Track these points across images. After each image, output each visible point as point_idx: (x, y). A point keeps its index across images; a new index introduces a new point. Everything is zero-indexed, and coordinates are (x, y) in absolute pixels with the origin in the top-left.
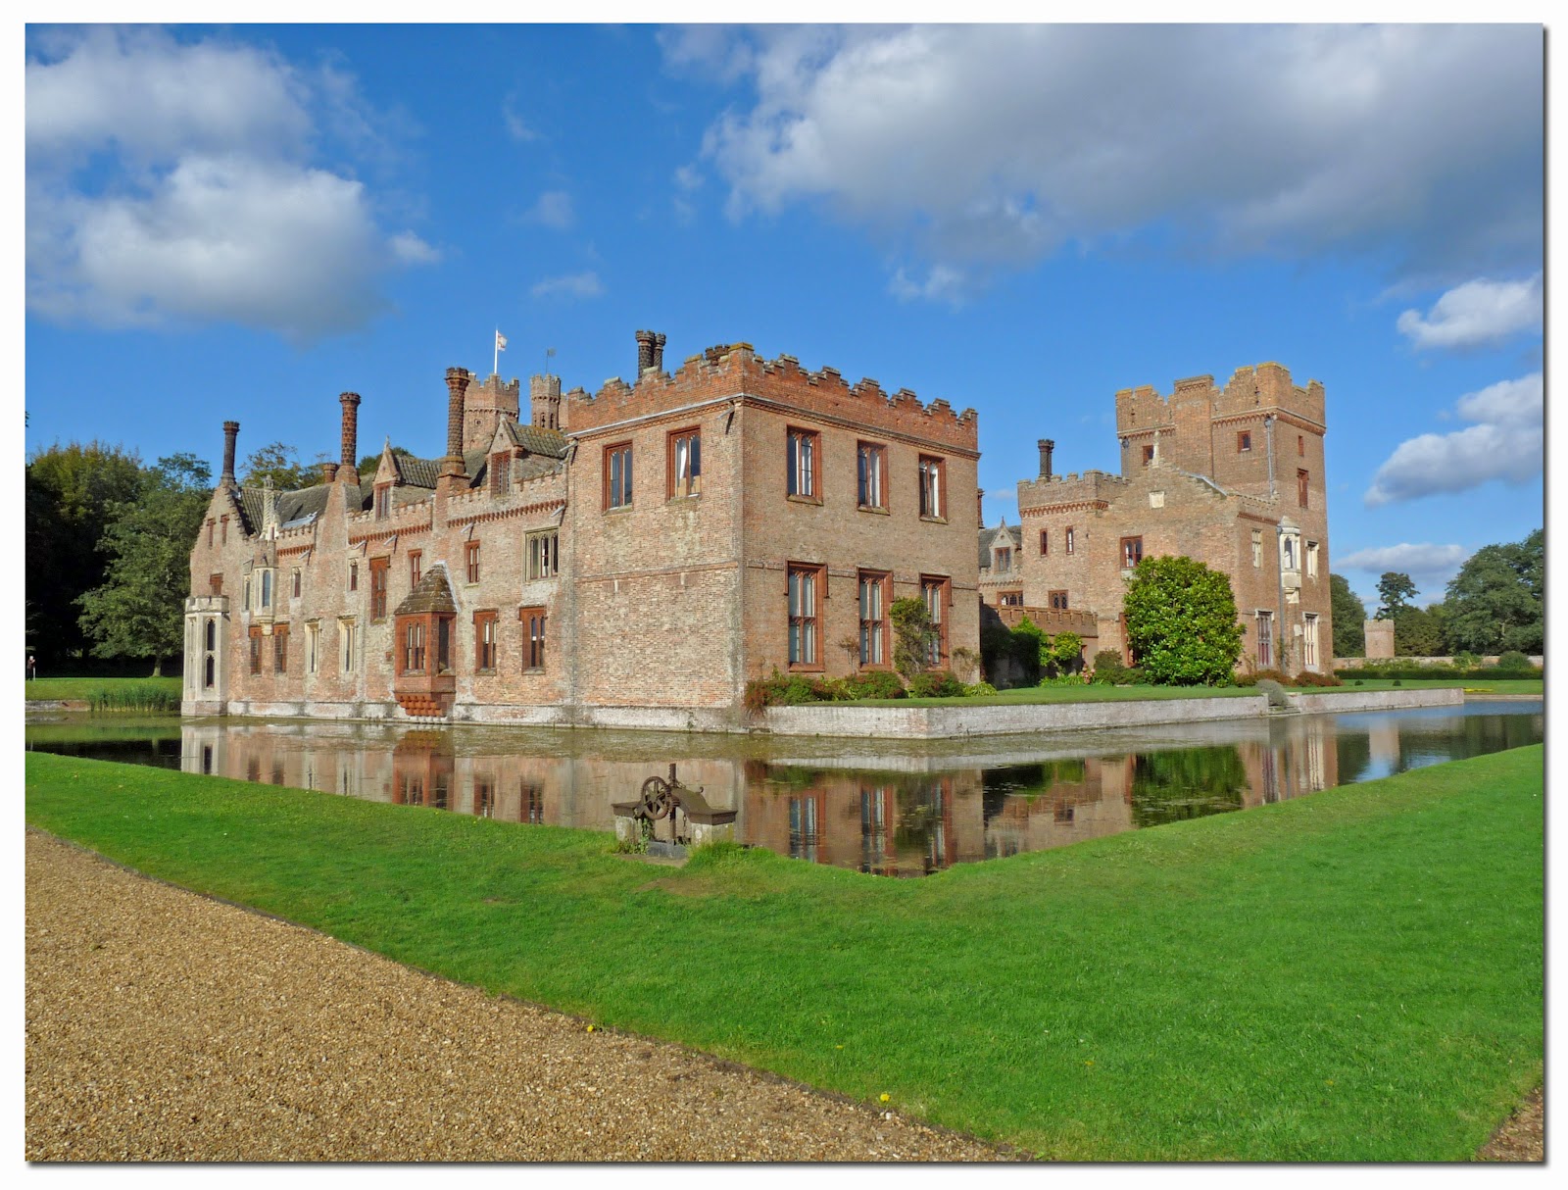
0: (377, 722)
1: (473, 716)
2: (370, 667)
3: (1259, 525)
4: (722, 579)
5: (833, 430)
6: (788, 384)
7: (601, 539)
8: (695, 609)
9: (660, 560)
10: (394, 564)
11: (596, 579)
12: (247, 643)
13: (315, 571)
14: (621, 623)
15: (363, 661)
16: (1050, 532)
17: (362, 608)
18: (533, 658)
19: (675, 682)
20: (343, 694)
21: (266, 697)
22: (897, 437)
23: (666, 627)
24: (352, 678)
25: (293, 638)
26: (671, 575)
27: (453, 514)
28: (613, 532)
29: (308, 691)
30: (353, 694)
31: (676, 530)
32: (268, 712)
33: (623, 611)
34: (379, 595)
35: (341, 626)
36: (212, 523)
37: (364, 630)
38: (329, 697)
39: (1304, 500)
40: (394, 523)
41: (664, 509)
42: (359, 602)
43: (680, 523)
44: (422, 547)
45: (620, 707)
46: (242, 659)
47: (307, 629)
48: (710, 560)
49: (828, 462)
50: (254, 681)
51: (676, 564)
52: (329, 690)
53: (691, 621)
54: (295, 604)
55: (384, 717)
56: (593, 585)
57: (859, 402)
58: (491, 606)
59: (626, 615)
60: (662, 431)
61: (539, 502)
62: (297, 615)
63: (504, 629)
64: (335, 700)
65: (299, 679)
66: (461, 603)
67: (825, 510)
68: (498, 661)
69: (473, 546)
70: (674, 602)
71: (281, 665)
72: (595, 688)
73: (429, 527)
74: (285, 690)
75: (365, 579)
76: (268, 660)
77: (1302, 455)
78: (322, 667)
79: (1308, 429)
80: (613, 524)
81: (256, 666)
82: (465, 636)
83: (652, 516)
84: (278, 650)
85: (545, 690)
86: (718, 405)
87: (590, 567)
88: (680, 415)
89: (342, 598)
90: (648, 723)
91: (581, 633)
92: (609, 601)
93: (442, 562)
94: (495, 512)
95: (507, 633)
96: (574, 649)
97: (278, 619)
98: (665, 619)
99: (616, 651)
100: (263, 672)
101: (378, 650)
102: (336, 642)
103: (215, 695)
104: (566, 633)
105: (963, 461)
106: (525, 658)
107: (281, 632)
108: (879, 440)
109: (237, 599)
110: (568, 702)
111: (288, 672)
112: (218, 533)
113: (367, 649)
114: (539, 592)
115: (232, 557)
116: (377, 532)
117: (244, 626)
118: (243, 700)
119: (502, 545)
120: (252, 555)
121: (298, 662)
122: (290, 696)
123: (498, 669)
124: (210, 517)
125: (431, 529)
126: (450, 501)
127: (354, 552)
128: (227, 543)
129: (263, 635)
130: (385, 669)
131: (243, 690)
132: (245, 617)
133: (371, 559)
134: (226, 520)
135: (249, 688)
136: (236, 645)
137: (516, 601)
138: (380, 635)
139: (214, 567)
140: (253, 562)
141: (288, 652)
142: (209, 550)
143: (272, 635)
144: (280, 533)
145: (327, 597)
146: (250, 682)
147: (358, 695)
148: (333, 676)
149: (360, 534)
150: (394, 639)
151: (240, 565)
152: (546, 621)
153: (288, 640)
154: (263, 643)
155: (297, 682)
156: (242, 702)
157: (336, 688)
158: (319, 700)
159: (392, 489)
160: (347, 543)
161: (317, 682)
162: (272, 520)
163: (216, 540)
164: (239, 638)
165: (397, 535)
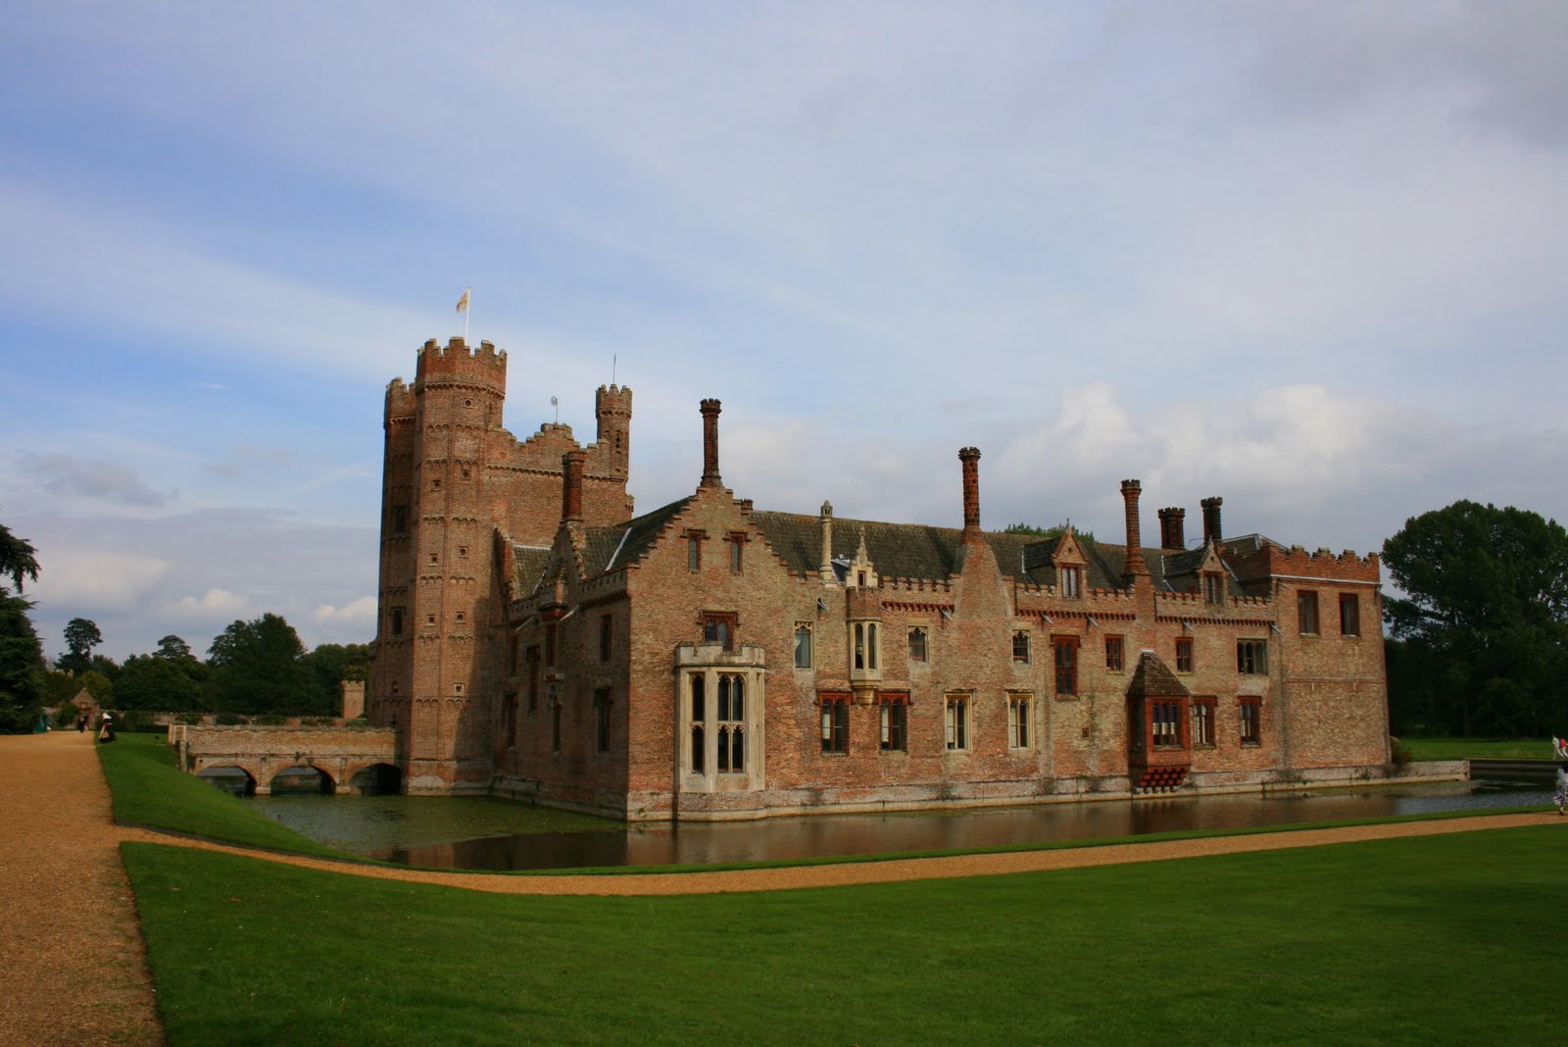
2: (1059, 744)
4: (1376, 689)
7: (1299, 653)
8: (1362, 707)
9: (1340, 673)
10: (1088, 645)
11: (1299, 681)
12: (807, 711)
13: (954, 634)
14: (1317, 712)
15: (1048, 737)
17: (1040, 683)
18: (1252, 737)
19: (1354, 750)
20: (1016, 772)
21: (861, 780)
23: (1347, 716)
24: (1029, 755)
25: (918, 710)
26: (1348, 684)
27: (1162, 611)
28: (1306, 650)
29: (952, 772)
30: (1032, 772)
31: (1349, 656)
32: (865, 799)
33: (1318, 704)
34: (1066, 672)
35: (1008, 699)
37: (1047, 706)
38: (992, 775)
40: (1089, 607)
42: (1036, 676)
43: (1350, 652)
44: (1124, 633)
45: (1319, 768)
46: (797, 732)
47: (945, 700)
48: (1368, 677)
50: (833, 761)
51: (1349, 677)
52: (992, 768)
53: (1360, 713)
54: (919, 670)
55: (1086, 792)
56: (1296, 685)
58: (1211, 693)
59: (1320, 707)
60: (1336, 591)
61: (1253, 618)
62: (924, 683)
63: (1223, 712)
64: (1003, 778)
65: (931, 757)
68: (1217, 737)
69: (1188, 643)
70: (1350, 700)
71: (894, 741)
72: (1301, 756)
73: (1132, 616)
74: (903, 771)
75: (1041, 655)
76: (862, 733)
78: (978, 743)
80: (1308, 644)
81: (836, 742)
83: (1333, 644)
84: (885, 722)
85: (1261, 759)
86: (1369, 587)
87: (1293, 672)
89: (1008, 672)
91: (1290, 719)
92: (1308, 697)
93: (1152, 651)
94: (1211, 618)
95: (1225, 715)
96: (1284, 729)
97: (887, 686)
98: (1345, 711)
99: (1315, 730)
100: (852, 751)
101: (1070, 726)
103: (751, 782)
104: (1277, 716)
106: (1243, 737)
107: (895, 700)
109: (782, 652)
110: (1280, 767)
111: (909, 749)
112: (715, 554)
113: (1053, 725)
114: (1255, 685)
115: (762, 594)
116: (1066, 610)
117: (801, 690)
118: (802, 786)
119: (1215, 647)
120: (817, 599)
121: (930, 739)
122: (914, 775)
123: (1218, 744)
124: (690, 525)
125: (1134, 618)
126: (1159, 599)
127: (1023, 624)
128: (745, 571)
129: (853, 703)
130: (1082, 745)
131: (801, 774)
132: (804, 678)
133: (1052, 636)
134: (737, 539)
135: (818, 770)
136: (781, 714)
137: (1234, 691)
138: (1072, 712)
139: (709, 600)
140: (820, 607)
141: (908, 726)
142: (690, 574)
143: (874, 704)
144: (881, 581)
145: (981, 667)
146: (821, 763)
147: (1042, 771)
148: (999, 753)
149: (1039, 608)
150: (1092, 715)
151: (786, 606)
152: (1261, 709)
153: (908, 711)
154: (852, 713)
155: (929, 760)
156: (801, 789)
157: (1005, 766)
158: (973, 779)
159: (1084, 572)
160: (1011, 613)
161: (969, 760)
162: (861, 562)
163: (711, 562)
164: (788, 704)
165: (1087, 616)
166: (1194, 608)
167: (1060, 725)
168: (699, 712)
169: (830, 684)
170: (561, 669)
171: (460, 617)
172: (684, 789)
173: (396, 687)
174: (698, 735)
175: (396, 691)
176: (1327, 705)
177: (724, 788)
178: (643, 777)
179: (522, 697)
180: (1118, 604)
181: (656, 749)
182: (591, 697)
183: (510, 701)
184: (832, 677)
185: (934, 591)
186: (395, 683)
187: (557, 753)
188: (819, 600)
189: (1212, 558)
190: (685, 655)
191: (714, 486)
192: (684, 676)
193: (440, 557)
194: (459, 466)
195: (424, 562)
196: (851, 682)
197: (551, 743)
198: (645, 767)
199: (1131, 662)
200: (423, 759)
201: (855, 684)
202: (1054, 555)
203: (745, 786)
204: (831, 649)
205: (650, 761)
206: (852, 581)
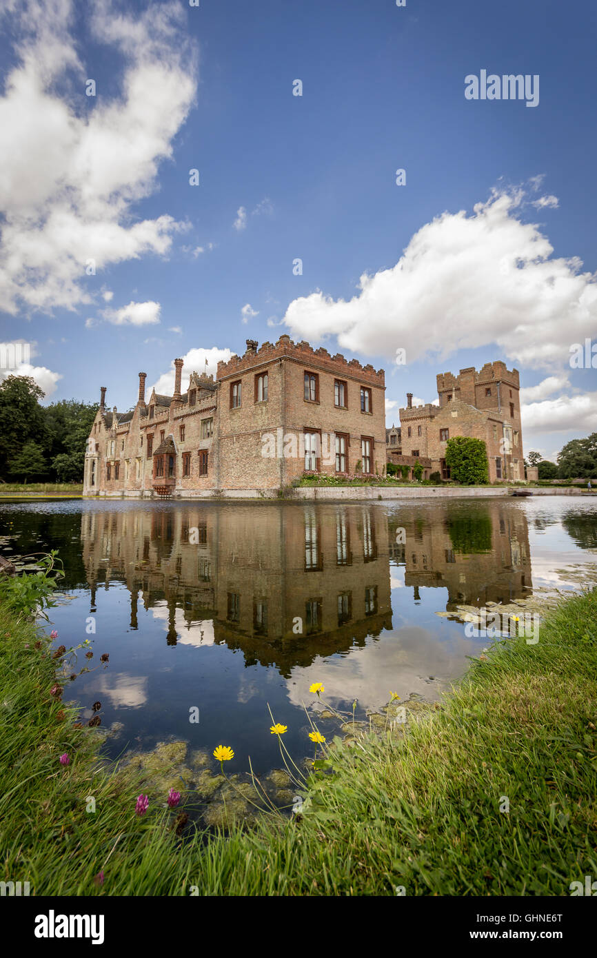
0: (148, 497)
1: (182, 494)
2: (146, 476)
3: (496, 423)
5: (324, 374)
6: (305, 353)
7: (229, 420)
9: (252, 428)
10: (155, 436)
11: (227, 437)
12: (106, 469)
13: (129, 440)
14: (237, 455)
15: (144, 474)
16: (412, 428)
17: (144, 453)
18: (204, 470)
19: (257, 478)
20: (137, 487)
21: (111, 488)
22: (351, 379)
23: (254, 455)
24: (140, 481)
25: (121, 466)
26: (256, 433)
27: (176, 415)
28: (234, 418)
29: (126, 486)
30: (140, 487)
31: (258, 415)
32: (112, 495)
33: (237, 449)
34: (150, 448)
35: (137, 461)
36: (96, 425)
37: (145, 462)
38: (133, 488)
39: (512, 415)
40: (155, 420)
41: (254, 407)
42: (143, 451)
43: (260, 412)
44: (165, 429)
45: (236, 489)
46: (104, 475)
47: (126, 463)
48: (271, 427)
49: (322, 387)
50: (108, 483)
51: (258, 429)
52: (133, 485)
54: (122, 454)
55: (150, 495)
56: (226, 440)
57: (335, 363)
58: (189, 450)
59: (239, 451)
60: (253, 374)
61: (206, 407)
62: (122, 458)
63: (193, 459)
64: (135, 489)
65: (123, 482)
66: (178, 450)
67: (320, 407)
68: (191, 472)
69: (182, 427)
70: (257, 445)
71: (117, 478)
73: (167, 421)
74: (118, 486)
75: (145, 442)
76: (113, 476)
77: (511, 397)
78: (130, 477)
79: (513, 387)
80: (234, 414)
81: (109, 478)
82: (180, 463)
83: (249, 410)
84: (116, 471)
85: (208, 483)
86: (275, 362)
87: (225, 432)
88: (260, 367)
89: (138, 450)
90: (247, 496)
91: (221, 460)
92: (232, 446)
93: (171, 434)
94: (191, 413)
95: (194, 461)
96: (218, 466)
97: (116, 459)
98: (253, 452)
99: (234, 466)
100: (112, 479)
101: (149, 470)
102: (135, 468)
103: (95, 488)
105: (379, 390)
106: (201, 471)
107: (117, 464)
108: (344, 379)
109: (103, 452)
110: (215, 488)
111: (119, 479)
113: (145, 470)
114: (206, 443)
116: (149, 424)
117: (105, 463)
118: (104, 490)
119: (193, 427)
121: (123, 475)
122: (120, 488)
123: (190, 475)
126: (174, 410)
127: (142, 432)
129: (111, 466)
131: (104, 487)
132: (106, 459)
133: (148, 434)
134: (100, 423)
136: (103, 470)
137: (198, 447)
138: (150, 464)
141: (119, 472)
143: (114, 465)
144: (118, 427)
145: (133, 450)
148: (134, 480)
149: (144, 425)
152: (208, 455)
153: (119, 467)
154: (111, 469)
157: (135, 485)
158: (129, 489)
159: (155, 407)
160: (140, 429)
161: (128, 483)
164: (103, 467)
165: (156, 425)
166: (185, 410)
176: (242, 450)
180: (163, 417)
185: (127, 426)
201: (109, 460)
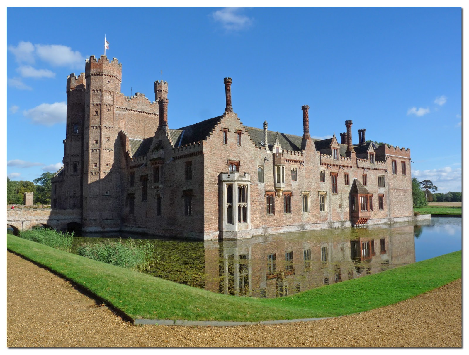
0: (338, 228)
1: (369, 223)
2: (333, 210)
4: (410, 192)
7: (392, 180)
8: (407, 197)
9: (402, 187)
15: (330, 208)
17: (328, 189)
18: (381, 206)
21: (278, 224)
23: (403, 200)
24: (326, 214)
25: (294, 198)
26: (403, 190)
28: (394, 179)
29: (304, 220)
30: (326, 220)
31: (404, 181)
33: (397, 196)
35: (319, 194)
36: (225, 130)
37: (330, 197)
38: (316, 221)
42: (326, 187)
44: (349, 172)
46: (259, 207)
47: (302, 194)
48: (408, 188)
50: (270, 217)
51: (404, 188)
52: (315, 219)
53: (406, 199)
54: (294, 184)
55: (341, 226)
60: (401, 160)
62: (296, 189)
63: (374, 199)
64: (319, 222)
65: (298, 215)
68: (373, 207)
69: (364, 176)
71: (288, 209)
72: (393, 213)
74: (291, 220)
75: (328, 179)
76: (279, 207)
78: (311, 210)
80: (394, 177)
83: (400, 177)
84: (285, 202)
85: (384, 215)
87: (391, 186)
88: (403, 158)
89: (319, 185)
90: (402, 220)
91: (390, 201)
95: (375, 200)
96: (389, 205)
97: (286, 189)
99: (396, 205)
100: (276, 213)
101: (336, 204)
102: (317, 200)
104: (387, 200)
106: (379, 207)
107: (286, 195)
109: (254, 176)
110: (388, 217)
111: (292, 212)
112: (232, 138)
113: (331, 203)
114: (382, 190)
115: (247, 154)
116: (334, 164)
117: (260, 191)
118: (261, 227)
119: (372, 177)
120: (264, 157)
121: (298, 208)
122: (294, 222)
123: (373, 210)
124: (224, 126)
125: (352, 167)
126: (358, 160)
127: (323, 168)
128: (242, 145)
129: (276, 196)
130: (339, 210)
131: (260, 222)
132: (261, 186)
133: (330, 172)
134: (239, 133)
135: (266, 221)
136: (254, 200)
137: (377, 192)
138: (336, 198)
139: (231, 156)
140: (265, 159)
141: (292, 204)
142: (224, 145)
143: (282, 196)
144: (283, 151)
145: (312, 183)
146: (266, 218)
147: (329, 220)
148: (317, 213)
149: (327, 163)
150: (342, 200)
151: (255, 159)
152: (383, 198)
153: (292, 198)
154: (275, 199)
155: (298, 216)
156: (261, 228)
157: (319, 218)
158: (310, 223)
159: (339, 151)
160: (319, 164)
161: (309, 216)
162: (277, 144)
163: (231, 141)
164: (256, 196)
165: (340, 166)
166: (367, 164)
167: (333, 203)
168: (230, 199)
169: (269, 188)
170: (162, 184)
171: (107, 165)
172: (225, 229)
173: (75, 192)
174: (230, 208)
175: (75, 194)
176: (399, 197)
177: (241, 229)
178: (209, 226)
179: (138, 195)
180: (348, 162)
181: (214, 214)
182: (181, 194)
183: (131, 197)
184: (269, 186)
185: (298, 155)
186: (74, 191)
187: (159, 217)
188: (265, 157)
189: (371, 148)
190: (224, 177)
191: (231, 112)
192: (225, 185)
193: (99, 141)
194: (106, 106)
195: (92, 143)
196: (275, 188)
197: (156, 212)
198: (210, 221)
199: (351, 182)
200: (93, 220)
201: (277, 189)
202: (331, 144)
203: (247, 228)
204: (269, 176)
205: (212, 219)
206: (275, 151)
